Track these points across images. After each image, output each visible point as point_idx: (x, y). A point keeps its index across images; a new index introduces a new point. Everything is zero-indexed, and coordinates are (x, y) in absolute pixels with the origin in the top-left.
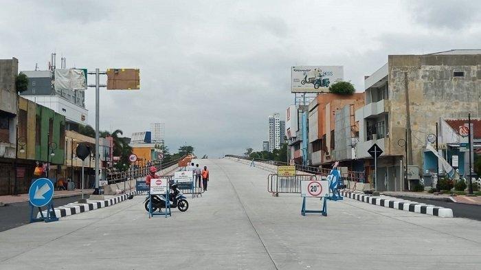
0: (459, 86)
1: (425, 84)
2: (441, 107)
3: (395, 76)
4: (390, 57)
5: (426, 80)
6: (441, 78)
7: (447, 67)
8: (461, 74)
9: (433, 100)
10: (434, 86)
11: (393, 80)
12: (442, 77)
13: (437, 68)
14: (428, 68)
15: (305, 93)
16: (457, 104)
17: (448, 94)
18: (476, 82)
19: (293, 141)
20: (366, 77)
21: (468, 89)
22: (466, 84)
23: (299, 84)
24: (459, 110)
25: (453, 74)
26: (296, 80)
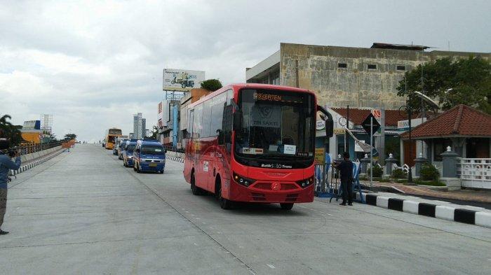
0: (342, 76)
1: (313, 73)
2: (327, 96)
3: (286, 63)
4: (283, 45)
5: (314, 70)
6: (327, 68)
7: (332, 58)
8: (344, 66)
9: (320, 88)
10: (321, 75)
11: (285, 68)
12: (328, 66)
13: (324, 58)
14: (316, 57)
15: (174, 91)
16: (340, 93)
17: (332, 84)
18: (357, 74)
19: (164, 130)
20: (248, 69)
21: (350, 80)
22: (348, 75)
23: (170, 83)
24: (342, 99)
25: (337, 65)
26: (167, 80)
